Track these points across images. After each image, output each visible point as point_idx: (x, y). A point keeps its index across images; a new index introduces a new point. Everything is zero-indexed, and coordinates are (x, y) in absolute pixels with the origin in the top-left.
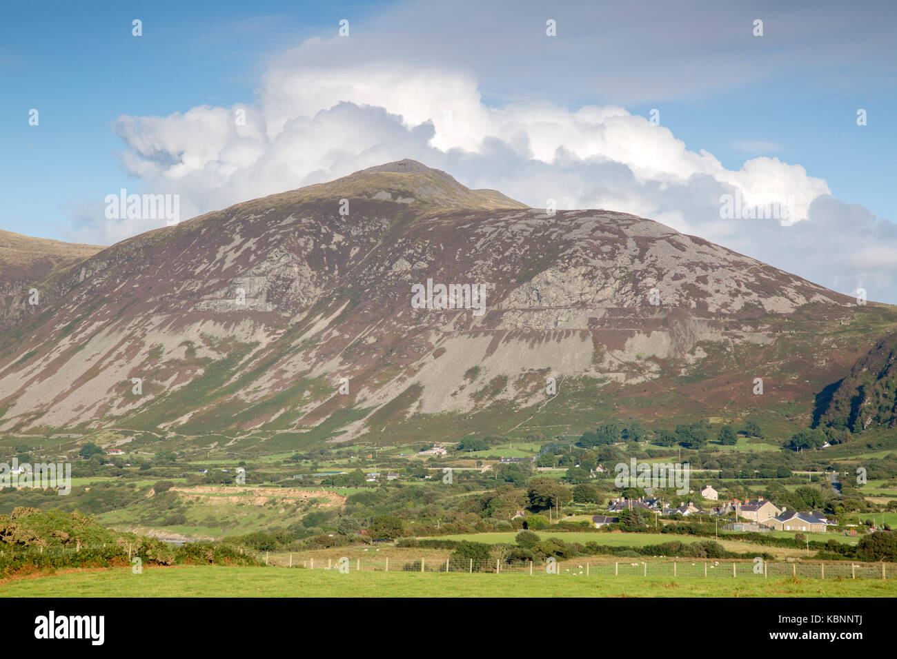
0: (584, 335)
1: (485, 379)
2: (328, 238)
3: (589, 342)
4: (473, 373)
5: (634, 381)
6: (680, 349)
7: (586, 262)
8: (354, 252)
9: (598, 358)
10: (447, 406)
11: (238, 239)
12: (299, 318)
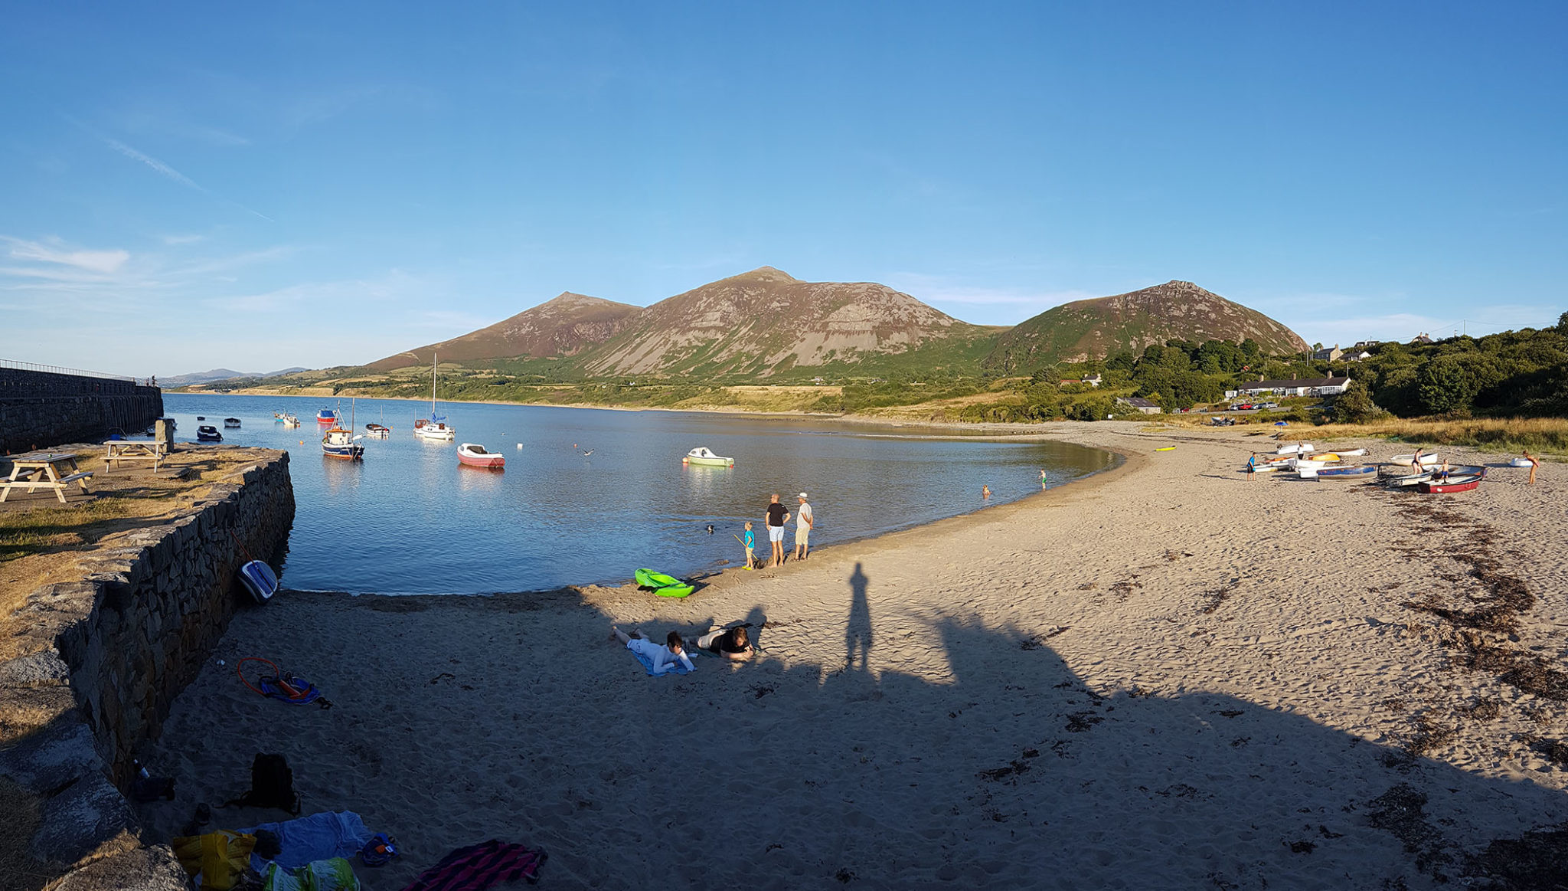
0: (872, 333)
1: (825, 351)
2: (742, 296)
3: (874, 335)
4: (820, 348)
5: (897, 353)
6: (913, 339)
7: (868, 302)
8: (753, 302)
9: (879, 343)
10: (810, 362)
11: (705, 299)
12: (734, 329)
